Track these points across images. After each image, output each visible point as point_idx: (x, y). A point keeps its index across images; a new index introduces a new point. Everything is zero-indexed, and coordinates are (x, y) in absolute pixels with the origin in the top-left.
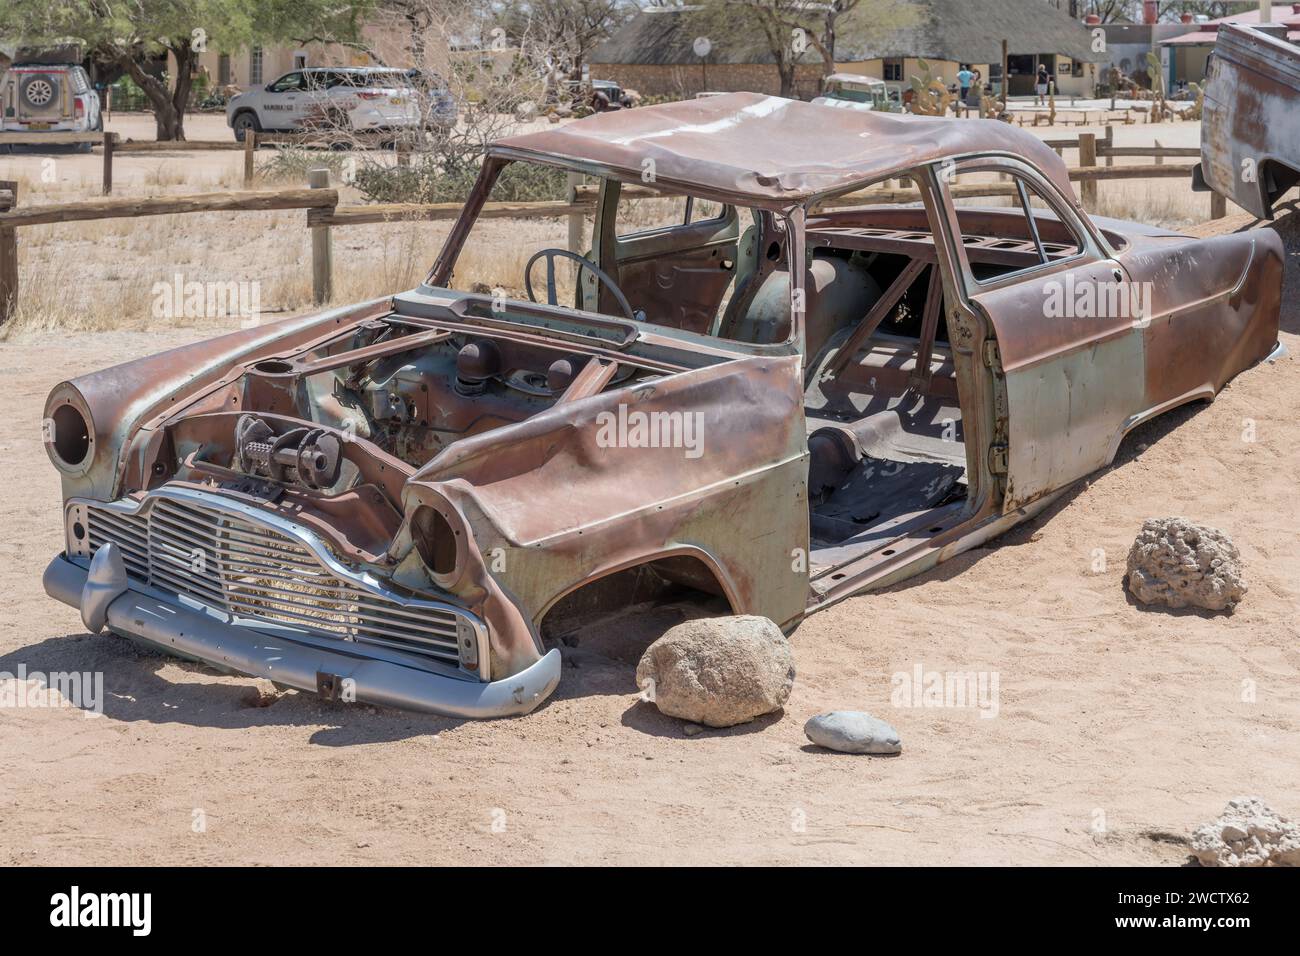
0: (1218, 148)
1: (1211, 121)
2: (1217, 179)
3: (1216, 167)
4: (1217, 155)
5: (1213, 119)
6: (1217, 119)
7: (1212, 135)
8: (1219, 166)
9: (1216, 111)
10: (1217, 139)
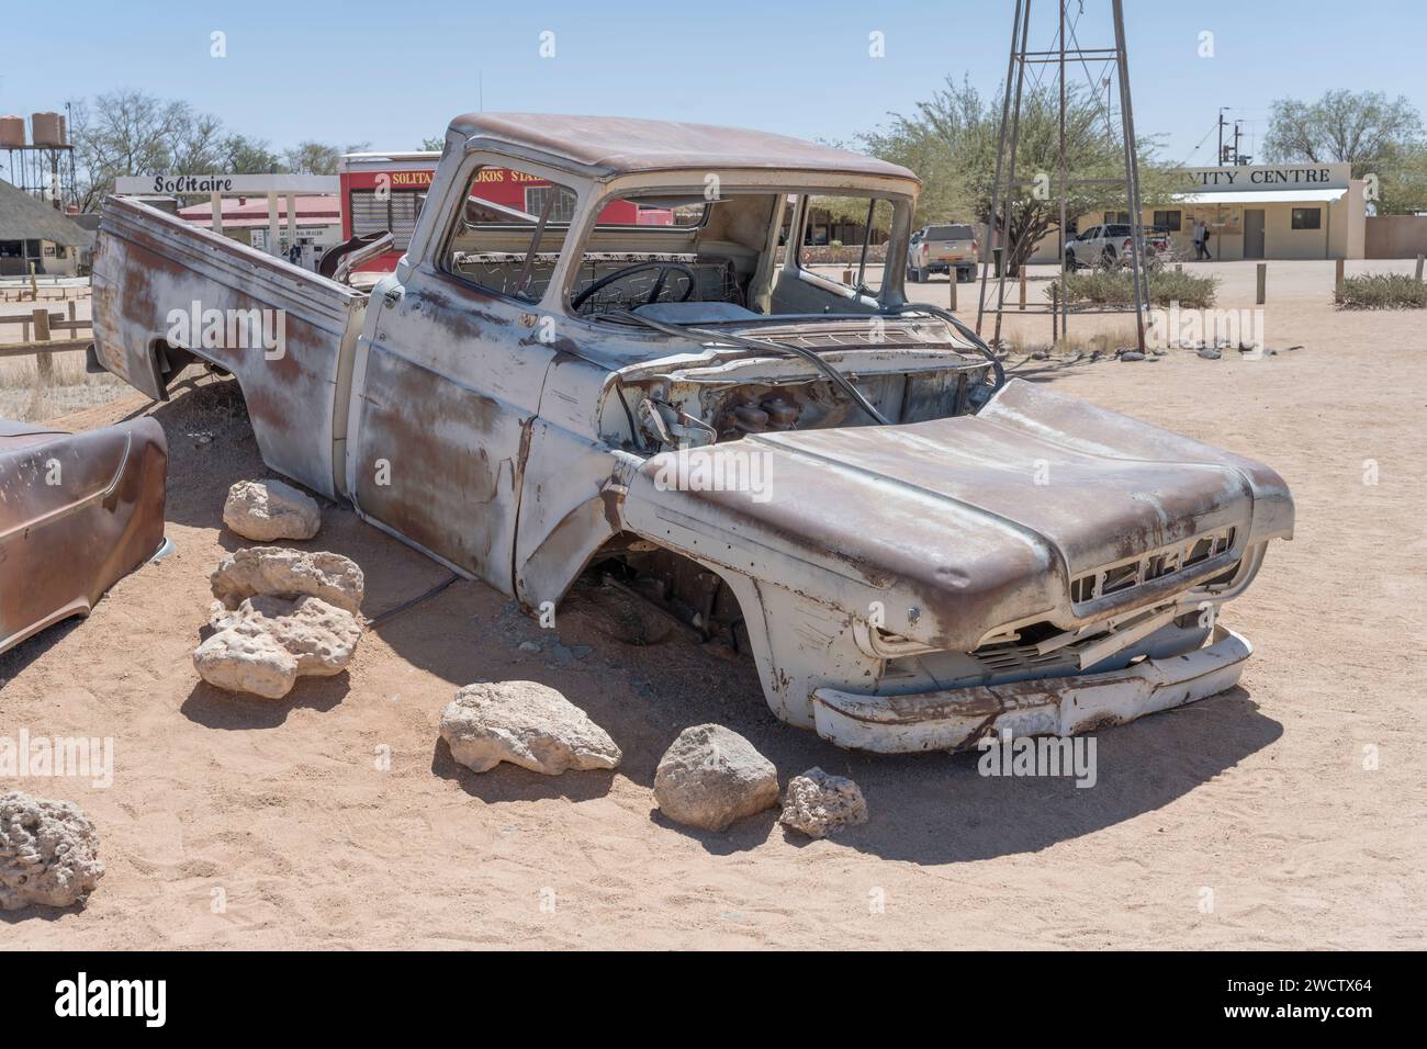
0: (109, 328)
1: (101, 300)
2: (111, 360)
3: (108, 348)
4: (109, 336)
5: (103, 298)
6: (107, 298)
7: (103, 314)
8: (112, 347)
9: (105, 289)
10: (108, 318)
